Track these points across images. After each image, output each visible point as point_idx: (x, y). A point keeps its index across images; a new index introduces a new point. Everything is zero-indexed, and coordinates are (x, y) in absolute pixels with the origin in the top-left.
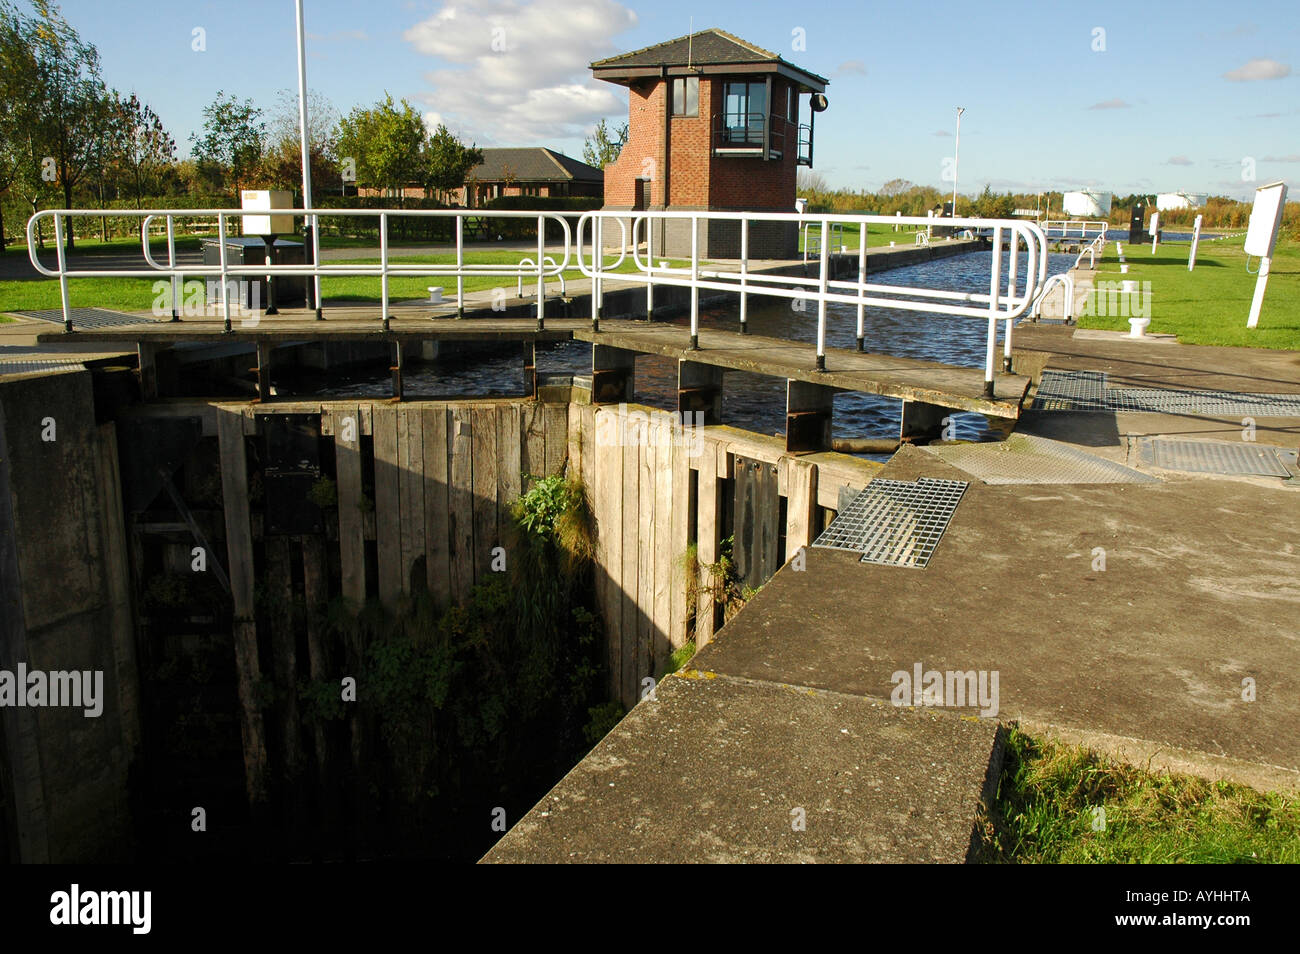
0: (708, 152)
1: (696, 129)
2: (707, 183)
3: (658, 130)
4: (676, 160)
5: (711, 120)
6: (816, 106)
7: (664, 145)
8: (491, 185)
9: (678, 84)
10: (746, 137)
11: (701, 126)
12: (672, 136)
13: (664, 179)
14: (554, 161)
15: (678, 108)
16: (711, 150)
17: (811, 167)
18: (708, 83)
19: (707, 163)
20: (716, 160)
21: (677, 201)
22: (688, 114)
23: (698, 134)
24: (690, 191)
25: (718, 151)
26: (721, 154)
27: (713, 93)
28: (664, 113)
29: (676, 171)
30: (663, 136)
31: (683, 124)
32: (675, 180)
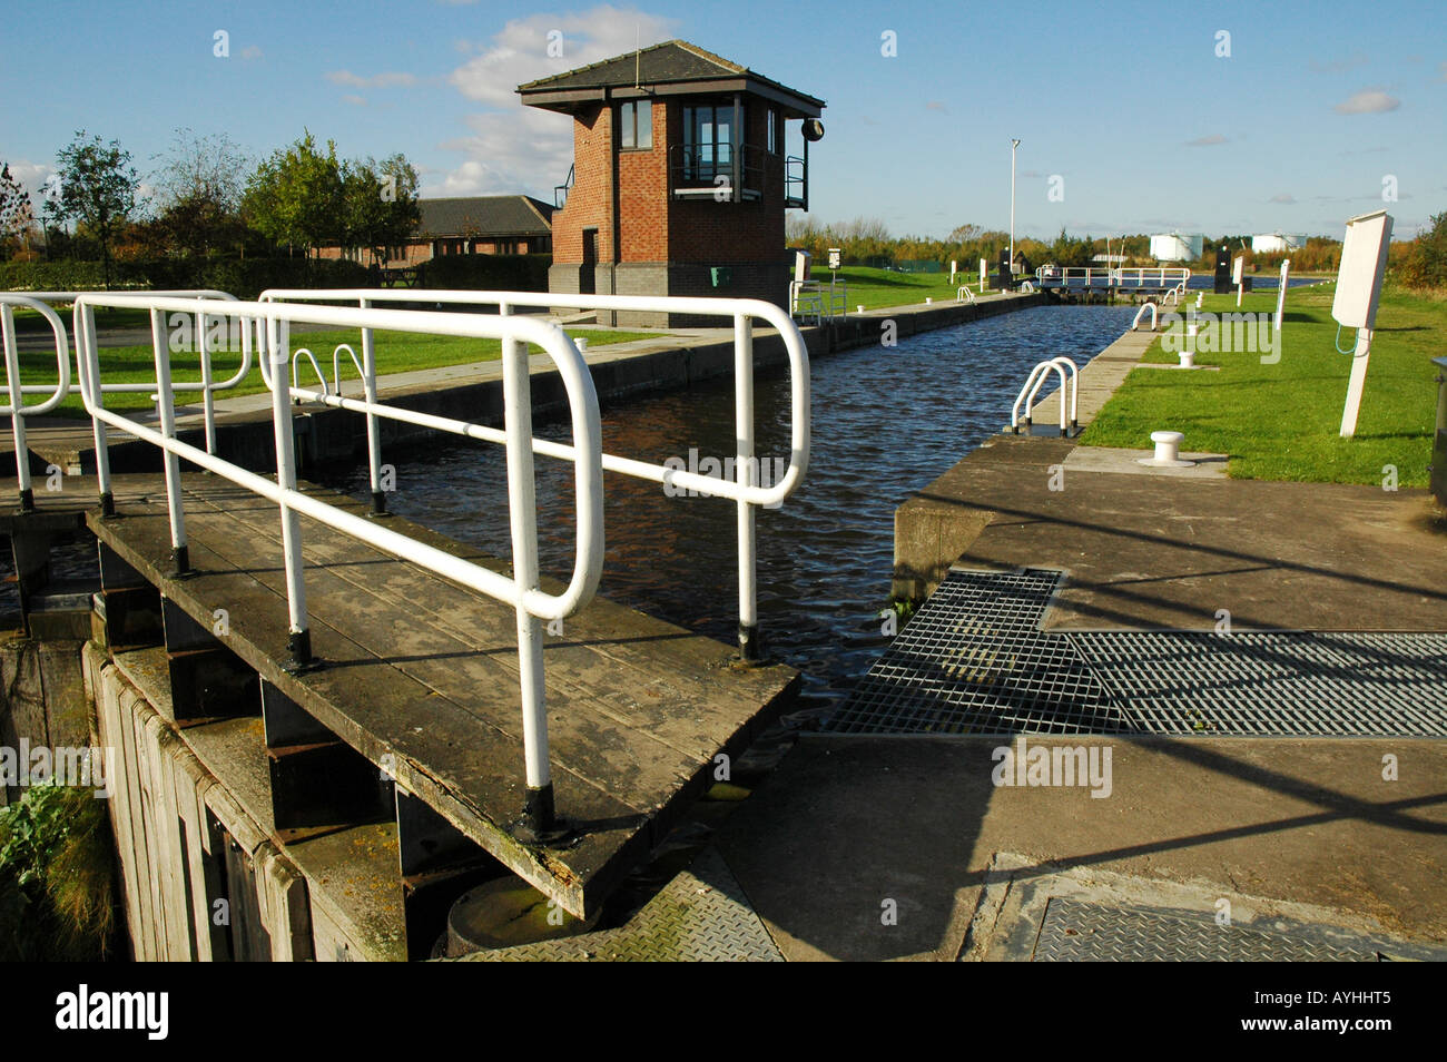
0: (665, 194)
1: (649, 164)
2: (666, 233)
3: (603, 168)
4: (627, 205)
5: (668, 153)
6: (810, 134)
7: (611, 187)
8: (461, 241)
9: (627, 109)
10: (715, 174)
11: (656, 161)
12: (621, 175)
13: (612, 230)
14: (535, 210)
15: (627, 142)
16: (668, 191)
17: (806, 210)
18: (663, 107)
19: (665, 207)
20: (672, 202)
21: (629, 257)
22: (639, 146)
23: (652, 171)
24: (645, 244)
25: (678, 191)
26: (682, 196)
27: (668, 120)
28: (610, 147)
29: (627, 218)
30: (610, 175)
31: (634, 159)
32: (626, 230)
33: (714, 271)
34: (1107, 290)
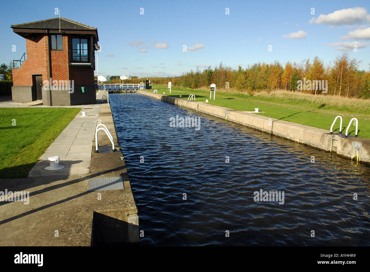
0: (68, 64)
1: (62, 55)
2: (68, 76)
3: (45, 55)
4: (54, 67)
5: (69, 52)
7: (48, 61)
9: (53, 37)
10: (81, 59)
11: (64, 54)
12: (52, 58)
13: (49, 75)
15: (54, 47)
16: (69, 64)
18: (67, 37)
19: (68, 68)
20: (71, 67)
22: (58, 49)
23: (63, 57)
25: (72, 64)
27: (69, 41)
28: (48, 49)
29: (54, 71)
30: (48, 58)
31: (56, 53)
32: (54, 76)
33: (83, 88)
34: (120, 89)
